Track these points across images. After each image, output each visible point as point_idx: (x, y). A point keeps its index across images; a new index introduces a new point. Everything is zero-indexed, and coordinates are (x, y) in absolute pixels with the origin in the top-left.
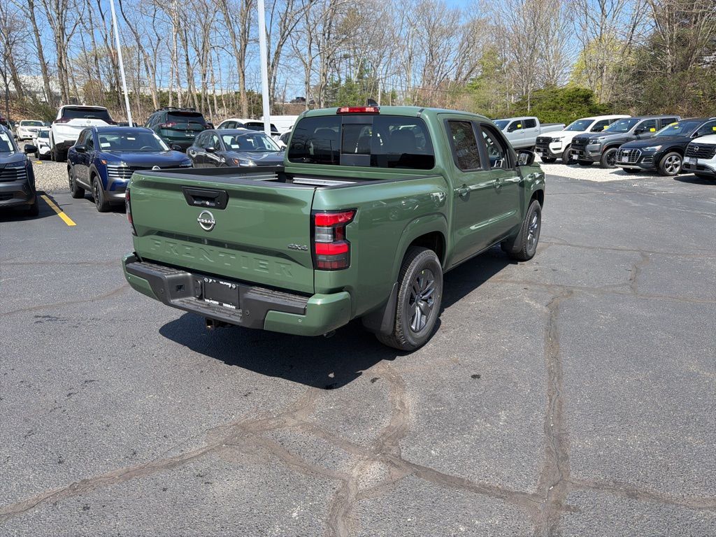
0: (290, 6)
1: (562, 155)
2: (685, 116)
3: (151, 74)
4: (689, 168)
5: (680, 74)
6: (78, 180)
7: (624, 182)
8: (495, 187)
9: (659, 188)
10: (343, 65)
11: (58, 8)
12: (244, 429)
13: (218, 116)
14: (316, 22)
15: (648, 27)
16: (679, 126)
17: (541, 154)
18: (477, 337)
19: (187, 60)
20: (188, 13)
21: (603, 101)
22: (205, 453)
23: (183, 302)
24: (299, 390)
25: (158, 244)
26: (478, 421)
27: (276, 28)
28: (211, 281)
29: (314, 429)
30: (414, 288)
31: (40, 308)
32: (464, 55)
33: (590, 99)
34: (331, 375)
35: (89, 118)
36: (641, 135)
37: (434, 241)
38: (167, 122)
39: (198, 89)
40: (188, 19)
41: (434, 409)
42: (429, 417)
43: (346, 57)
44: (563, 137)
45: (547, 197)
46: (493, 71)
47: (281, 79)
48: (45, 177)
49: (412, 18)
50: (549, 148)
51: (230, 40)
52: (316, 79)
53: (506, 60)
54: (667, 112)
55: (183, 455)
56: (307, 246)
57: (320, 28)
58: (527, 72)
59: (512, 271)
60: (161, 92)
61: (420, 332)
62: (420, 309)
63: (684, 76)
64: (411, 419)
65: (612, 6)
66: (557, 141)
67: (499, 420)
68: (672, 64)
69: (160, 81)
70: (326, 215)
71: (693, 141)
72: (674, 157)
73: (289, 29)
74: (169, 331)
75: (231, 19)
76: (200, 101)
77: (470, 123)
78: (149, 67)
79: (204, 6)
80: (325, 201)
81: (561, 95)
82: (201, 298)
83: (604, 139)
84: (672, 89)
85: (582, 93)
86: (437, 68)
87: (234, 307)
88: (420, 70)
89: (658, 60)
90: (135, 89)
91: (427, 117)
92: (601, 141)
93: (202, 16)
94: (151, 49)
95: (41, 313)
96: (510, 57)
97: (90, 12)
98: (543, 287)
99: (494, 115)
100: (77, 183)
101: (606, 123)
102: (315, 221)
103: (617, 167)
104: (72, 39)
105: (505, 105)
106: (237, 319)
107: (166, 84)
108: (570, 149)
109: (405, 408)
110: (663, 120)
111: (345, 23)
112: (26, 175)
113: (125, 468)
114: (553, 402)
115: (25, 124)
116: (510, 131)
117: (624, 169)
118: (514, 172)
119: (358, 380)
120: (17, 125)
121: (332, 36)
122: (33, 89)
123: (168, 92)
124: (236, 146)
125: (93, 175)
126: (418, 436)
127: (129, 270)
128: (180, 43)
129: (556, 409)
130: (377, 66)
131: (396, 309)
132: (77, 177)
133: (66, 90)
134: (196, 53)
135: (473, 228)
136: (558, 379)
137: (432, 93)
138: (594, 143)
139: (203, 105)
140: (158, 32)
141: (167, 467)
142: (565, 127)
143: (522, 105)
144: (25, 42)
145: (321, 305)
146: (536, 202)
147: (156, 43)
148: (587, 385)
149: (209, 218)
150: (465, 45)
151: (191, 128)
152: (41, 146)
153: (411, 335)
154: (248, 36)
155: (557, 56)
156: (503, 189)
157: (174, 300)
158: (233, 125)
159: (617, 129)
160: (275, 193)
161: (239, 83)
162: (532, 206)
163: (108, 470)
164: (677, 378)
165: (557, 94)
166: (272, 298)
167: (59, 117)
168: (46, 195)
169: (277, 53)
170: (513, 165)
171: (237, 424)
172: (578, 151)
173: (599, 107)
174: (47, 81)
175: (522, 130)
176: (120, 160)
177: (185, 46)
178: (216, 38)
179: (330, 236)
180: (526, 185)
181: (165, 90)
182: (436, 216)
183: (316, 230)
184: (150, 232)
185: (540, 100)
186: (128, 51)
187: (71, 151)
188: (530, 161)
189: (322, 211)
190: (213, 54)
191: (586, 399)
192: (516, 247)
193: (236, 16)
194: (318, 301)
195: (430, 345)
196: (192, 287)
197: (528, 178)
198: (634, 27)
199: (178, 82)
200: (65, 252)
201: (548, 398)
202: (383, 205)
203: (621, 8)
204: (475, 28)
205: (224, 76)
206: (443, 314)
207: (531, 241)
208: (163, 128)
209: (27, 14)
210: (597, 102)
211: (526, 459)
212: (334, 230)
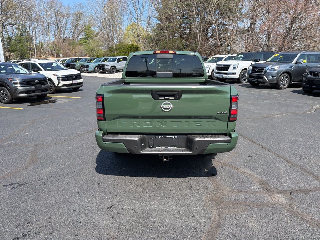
25: (124, 123)
28: (160, 137)
46: (91, 35)
56: (228, 111)
81: (127, 47)
82: (153, 147)
87: (176, 147)
102: (232, 100)
116: (118, 62)
119: (218, 169)
137: (63, 44)
149: (169, 105)
196: (147, 142)
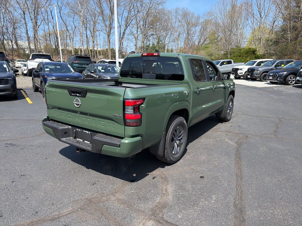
0: (129, 14)
1: (243, 76)
2: (297, 60)
3: (71, 41)
4: (299, 82)
5: (294, 42)
6: (36, 84)
7: (270, 87)
8: (212, 89)
9: (286, 90)
10: (151, 38)
11: (34, 14)
12: (90, 201)
13: (99, 58)
14: (140, 20)
15: (280, 22)
16: (294, 64)
17: (234, 75)
18: (203, 157)
19: (87, 35)
20: (87, 16)
21: (261, 54)
22: (70, 213)
23: (67, 139)
24: (119, 182)
25: (57, 113)
26: (202, 200)
27: (123, 23)
28: (79, 130)
29: (123, 202)
30: (174, 134)
31: (9, 140)
32: (202, 34)
33: (256, 52)
34: (134, 175)
35: (43, 58)
36: (277, 68)
37: (183, 113)
38: (75, 61)
39: (91, 48)
40: (87, 19)
41: (181, 193)
42: (179, 197)
43: (152, 35)
44: (243, 68)
45: (236, 93)
46: (214, 40)
47: (125, 44)
48: (23, 83)
49: (180, 19)
50: (237, 73)
51: (104, 28)
52: (140, 44)
53: (219, 36)
54: (289, 58)
55: (60, 214)
56: (121, 115)
57: (142, 23)
58: (228, 41)
59: (221, 126)
60: (75, 48)
61: (177, 155)
62: (177, 144)
63: (296, 43)
64: (170, 198)
65: (265, 14)
66: (241, 70)
67: (212, 200)
68: (291, 38)
69: (75, 44)
70: (130, 101)
71: (301, 70)
72: (292, 77)
73: (129, 23)
74: (63, 152)
75: (105, 19)
76: (91, 53)
77: (201, 61)
78: (71, 38)
79: (94, 14)
80: (130, 94)
81: (243, 51)
82: (75, 138)
83: (261, 69)
84: (291, 48)
85: (252, 50)
86: (190, 40)
87: (89, 143)
88: (183, 40)
89: (284, 36)
90: (65, 47)
91: (181, 57)
92: (260, 70)
93: (93, 18)
94: (72, 31)
95: (8, 142)
96: (221, 35)
97: (48, 16)
98: (234, 134)
99: (214, 59)
100: (36, 85)
101: (262, 62)
102: (125, 103)
103: (267, 81)
104: (40, 27)
105: (219, 55)
106: (89, 149)
107: (77, 45)
108: (247, 73)
109: (167, 192)
110: (287, 61)
111: (152, 21)
112: (12, 82)
113: (31, 220)
114: (238, 191)
115: (19, 61)
116: (221, 65)
117: (270, 82)
118: (221, 82)
119: (146, 178)
120: (15, 62)
121: (146, 26)
122: (23, 47)
123: (78, 49)
124: (103, 71)
125: (41, 82)
126: (173, 207)
127: (44, 124)
128: (84, 29)
129: (240, 194)
130: (165, 39)
131: (165, 144)
132: (35, 83)
133: (37, 48)
134: (90, 33)
135: (204, 106)
136: (241, 178)
137: (188, 50)
138: (257, 71)
139: (93, 54)
140: (75, 24)
141: (51, 220)
142: (244, 64)
143: (226, 55)
144: (21, 28)
145: (128, 143)
146: (231, 96)
147: (74, 28)
148: (255, 182)
149: (78, 101)
150: (202, 30)
151: (86, 63)
152: (24, 70)
153: (172, 156)
154: (112, 26)
155: (241, 34)
156: (216, 90)
157: (63, 139)
158: (103, 62)
159: (267, 65)
160: (107, 90)
161: (107, 45)
162: (230, 98)
163: (23, 221)
164: (298, 180)
165: (241, 50)
166: (105, 139)
167: (31, 58)
168: (23, 90)
169: (124, 33)
170: (220, 79)
171: (87, 199)
172: (250, 74)
173: (259, 56)
174: (29, 43)
175: (226, 65)
176: (53, 76)
177: (86, 30)
178: (99, 27)
179: (132, 110)
180: (227, 88)
181: (77, 48)
182: (185, 101)
183: (126, 108)
184: (54, 107)
185: (234, 53)
186: (63, 32)
187: (34, 72)
188: (228, 78)
189: (129, 99)
190: (97, 33)
191: (254, 189)
192: (222, 116)
193: (107, 18)
194: (126, 141)
195: (181, 161)
196: (71, 133)
197: (227, 85)
198: (274, 22)
199: (83, 45)
200: (25, 115)
201: (236, 189)
202: (163, 95)
203: (268, 14)
204: (207, 22)
205: (102, 42)
206: (189, 146)
207: (229, 113)
208: (73, 63)
209: (22, 17)
210: (258, 53)
211: (224, 221)
212: (134, 108)
